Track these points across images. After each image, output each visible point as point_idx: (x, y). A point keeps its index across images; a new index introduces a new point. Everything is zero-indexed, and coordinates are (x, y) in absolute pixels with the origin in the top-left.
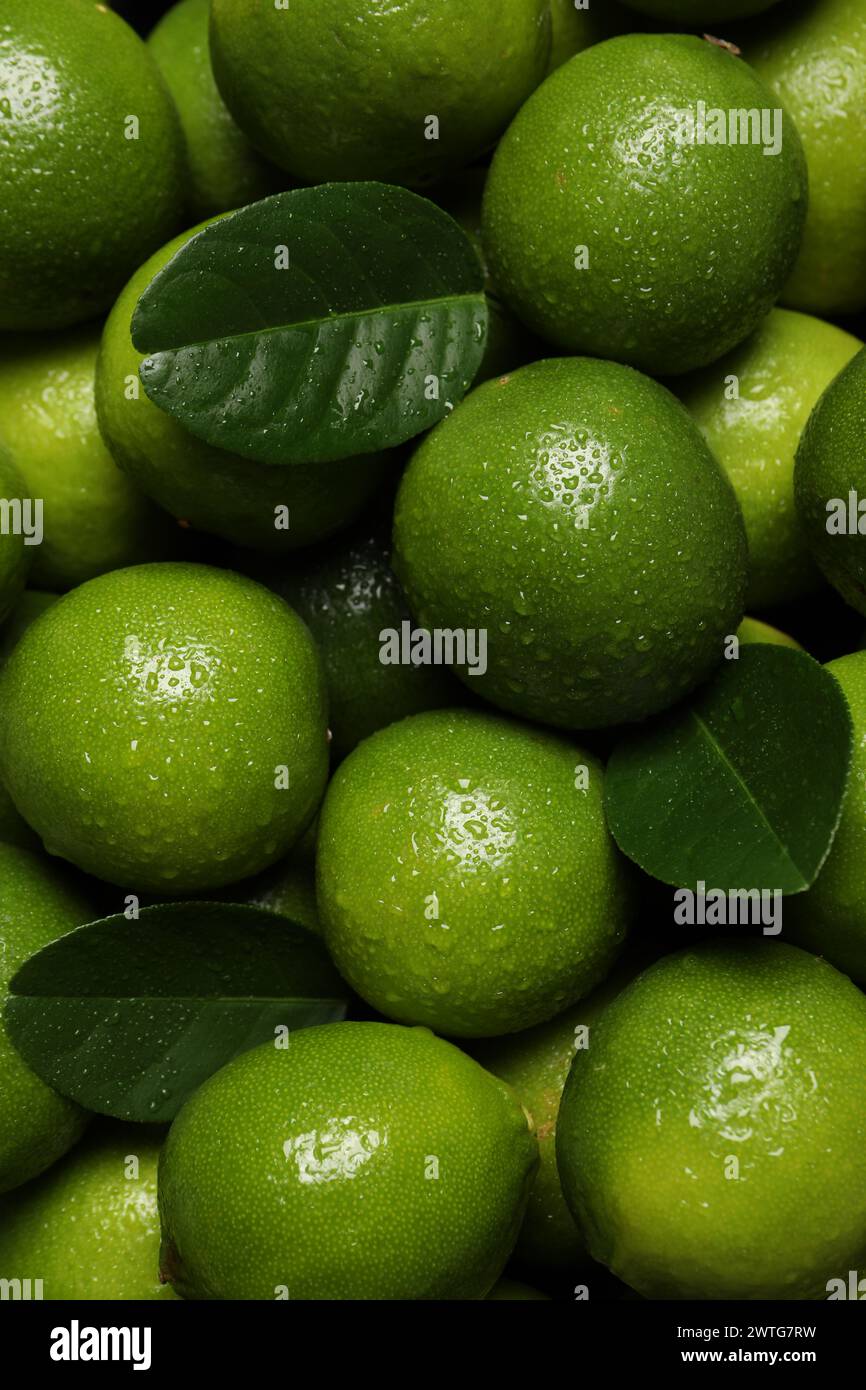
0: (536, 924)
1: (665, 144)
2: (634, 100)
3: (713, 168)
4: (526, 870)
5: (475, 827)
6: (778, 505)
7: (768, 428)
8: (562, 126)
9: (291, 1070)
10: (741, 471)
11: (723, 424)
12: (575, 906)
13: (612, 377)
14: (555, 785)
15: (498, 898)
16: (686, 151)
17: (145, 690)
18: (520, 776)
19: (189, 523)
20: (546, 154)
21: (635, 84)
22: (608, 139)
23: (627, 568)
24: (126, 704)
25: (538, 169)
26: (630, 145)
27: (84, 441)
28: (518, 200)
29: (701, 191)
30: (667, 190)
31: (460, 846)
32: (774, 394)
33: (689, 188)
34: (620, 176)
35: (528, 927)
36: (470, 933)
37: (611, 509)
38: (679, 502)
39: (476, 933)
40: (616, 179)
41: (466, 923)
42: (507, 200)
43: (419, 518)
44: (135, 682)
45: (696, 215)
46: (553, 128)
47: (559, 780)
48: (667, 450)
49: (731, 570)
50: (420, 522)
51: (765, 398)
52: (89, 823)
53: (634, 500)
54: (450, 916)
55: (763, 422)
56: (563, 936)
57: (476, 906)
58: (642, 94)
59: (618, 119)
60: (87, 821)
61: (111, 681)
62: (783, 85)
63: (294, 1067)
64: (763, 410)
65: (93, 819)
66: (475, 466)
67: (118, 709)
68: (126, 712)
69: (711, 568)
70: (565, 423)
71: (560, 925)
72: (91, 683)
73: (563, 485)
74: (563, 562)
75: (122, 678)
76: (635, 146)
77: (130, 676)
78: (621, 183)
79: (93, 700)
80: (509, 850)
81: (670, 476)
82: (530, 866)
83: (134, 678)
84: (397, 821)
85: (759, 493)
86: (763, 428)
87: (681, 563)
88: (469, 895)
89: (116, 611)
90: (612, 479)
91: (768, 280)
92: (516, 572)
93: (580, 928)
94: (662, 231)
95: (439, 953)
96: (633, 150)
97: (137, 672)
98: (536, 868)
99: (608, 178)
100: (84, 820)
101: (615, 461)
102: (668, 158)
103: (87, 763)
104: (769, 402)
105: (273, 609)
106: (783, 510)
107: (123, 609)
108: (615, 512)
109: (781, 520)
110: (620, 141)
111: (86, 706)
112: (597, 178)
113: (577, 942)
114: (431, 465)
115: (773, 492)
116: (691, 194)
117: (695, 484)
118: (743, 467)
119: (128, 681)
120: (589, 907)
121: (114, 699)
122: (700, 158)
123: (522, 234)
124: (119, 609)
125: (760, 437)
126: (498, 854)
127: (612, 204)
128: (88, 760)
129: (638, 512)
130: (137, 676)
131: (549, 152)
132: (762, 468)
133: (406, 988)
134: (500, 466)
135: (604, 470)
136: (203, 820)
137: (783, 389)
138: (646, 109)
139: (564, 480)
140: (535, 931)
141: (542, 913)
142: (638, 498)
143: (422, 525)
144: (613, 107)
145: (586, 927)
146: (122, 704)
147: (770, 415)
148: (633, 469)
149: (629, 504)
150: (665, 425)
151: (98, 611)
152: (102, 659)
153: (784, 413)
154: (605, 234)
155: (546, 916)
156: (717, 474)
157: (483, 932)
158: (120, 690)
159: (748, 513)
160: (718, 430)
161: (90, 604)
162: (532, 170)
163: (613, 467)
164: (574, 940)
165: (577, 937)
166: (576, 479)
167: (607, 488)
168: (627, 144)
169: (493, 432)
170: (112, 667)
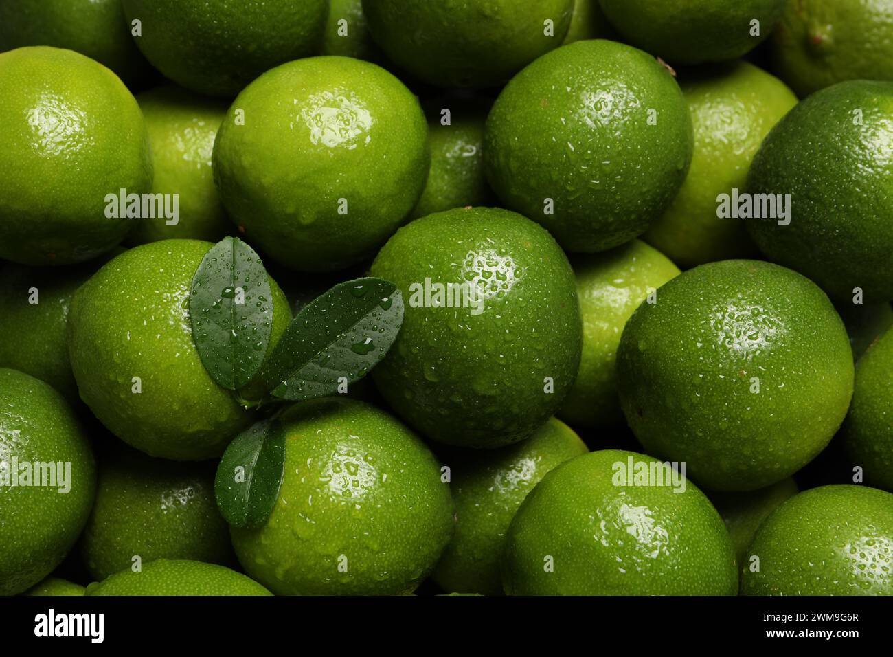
0: (367, 541)
1: (613, 103)
2: (604, 72)
3: (637, 127)
4: (373, 504)
5: (351, 467)
6: (607, 355)
7: (617, 305)
8: (556, 73)
9: (178, 577)
10: (592, 326)
11: (590, 295)
12: (395, 541)
13: (533, 228)
14: (410, 462)
15: (349, 515)
16: (624, 112)
17: (180, 307)
18: (390, 448)
19: (245, 230)
20: (540, 85)
21: (608, 64)
22: (580, 88)
23: (502, 338)
24: (165, 311)
25: (533, 92)
26: (592, 96)
27: (199, 166)
28: (514, 107)
29: (625, 138)
30: (605, 129)
31: (338, 474)
32: (627, 288)
33: (618, 133)
34: (580, 111)
35: (361, 542)
36: (324, 531)
37: (506, 299)
38: (547, 312)
39: (327, 532)
40: (577, 112)
41: (323, 524)
42: (508, 106)
43: (387, 268)
44: (176, 299)
45: (617, 150)
46: (551, 73)
47: (413, 461)
48: (551, 279)
49: (564, 370)
50: (386, 271)
51: (621, 287)
52: (113, 379)
53: (521, 300)
54: (315, 516)
55: (615, 301)
56: (380, 557)
57: (333, 515)
58: (610, 71)
59: (591, 80)
60: (112, 377)
61: (161, 294)
62: (695, 111)
63: (182, 576)
64: (617, 294)
65: (116, 378)
66: (432, 246)
67: (159, 312)
68: (163, 316)
69: (553, 361)
70: (496, 240)
71: (382, 549)
72: (149, 291)
73: (481, 274)
74: (465, 320)
75: (169, 295)
76: (595, 97)
77: (174, 295)
78: (580, 115)
79: (146, 301)
80: (367, 488)
81: (547, 295)
82: (376, 503)
83: (176, 297)
84: (304, 447)
85: (598, 343)
86: (612, 305)
87: (536, 349)
88: (332, 507)
89: (180, 257)
90: (512, 282)
91: (647, 209)
92: (434, 317)
93: (393, 557)
94: (594, 152)
95: (299, 538)
96: (593, 99)
97: (180, 294)
98: (379, 506)
99: (572, 110)
100: (111, 375)
101: (518, 272)
102: (612, 111)
103: (127, 339)
104: (622, 290)
105: (277, 293)
106: (608, 359)
107: (185, 257)
108: (507, 302)
109: (605, 365)
110: (587, 91)
111: (140, 303)
112: (566, 108)
113: (388, 565)
114: (406, 240)
115: (607, 346)
116: (619, 137)
117: (561, 306)
118: (594, 324)
119: (172, 297)
120: (403, 545)
121: (159, 305)
122: (630, 119)
123: (510, 128)
124: (183, 256)
125: (610, 309)
126: (359, 488)
127: (569, 125)
128: (129, 338)
129: (521, 307)
130: (179, 297)
131: (543, 85)
132: (605, 329)
133: (270, 556)
134: (447, 251)
135: (510, 274)
136: (184, 401)
137: (634, 286)
138: (609, 80)
139: (483, 271)
140: (364, 546)
141: (373, 535)
142: (523, 299)
143: (387, 273)
144: (590, 72)
145: (397, 558)
146: (163, 310)
147: (621, 299)
148: (526, 282)
149: (517, 301)
150: (555, 266)
151: (170, 253)
152: (161, 279)
153: (629, 300)
154: (559, 142)
155: (374, 539)
156: (576, 308)
157: (332, 534)
158: (165, 301)
159: (586, 353)
160: (586, 296)
161: (166, 248)
162: (529, 93)
163: (515, 275)
164: (386, 563)
165: (389, 561)
166: (490, 273)
167: (507, 286)
168: (590, 95)
169: (451, 231)
170: (165, 286)
